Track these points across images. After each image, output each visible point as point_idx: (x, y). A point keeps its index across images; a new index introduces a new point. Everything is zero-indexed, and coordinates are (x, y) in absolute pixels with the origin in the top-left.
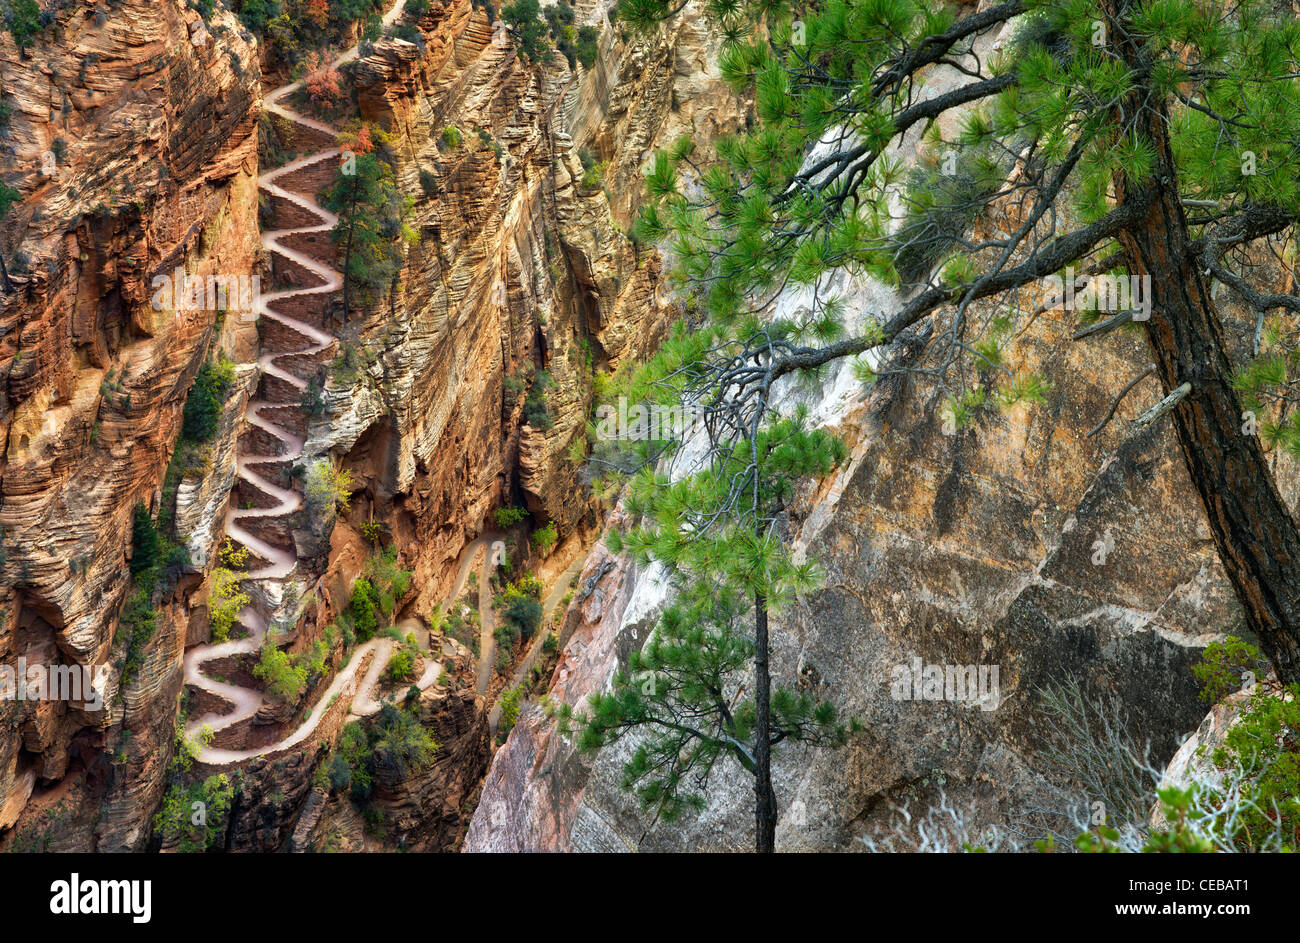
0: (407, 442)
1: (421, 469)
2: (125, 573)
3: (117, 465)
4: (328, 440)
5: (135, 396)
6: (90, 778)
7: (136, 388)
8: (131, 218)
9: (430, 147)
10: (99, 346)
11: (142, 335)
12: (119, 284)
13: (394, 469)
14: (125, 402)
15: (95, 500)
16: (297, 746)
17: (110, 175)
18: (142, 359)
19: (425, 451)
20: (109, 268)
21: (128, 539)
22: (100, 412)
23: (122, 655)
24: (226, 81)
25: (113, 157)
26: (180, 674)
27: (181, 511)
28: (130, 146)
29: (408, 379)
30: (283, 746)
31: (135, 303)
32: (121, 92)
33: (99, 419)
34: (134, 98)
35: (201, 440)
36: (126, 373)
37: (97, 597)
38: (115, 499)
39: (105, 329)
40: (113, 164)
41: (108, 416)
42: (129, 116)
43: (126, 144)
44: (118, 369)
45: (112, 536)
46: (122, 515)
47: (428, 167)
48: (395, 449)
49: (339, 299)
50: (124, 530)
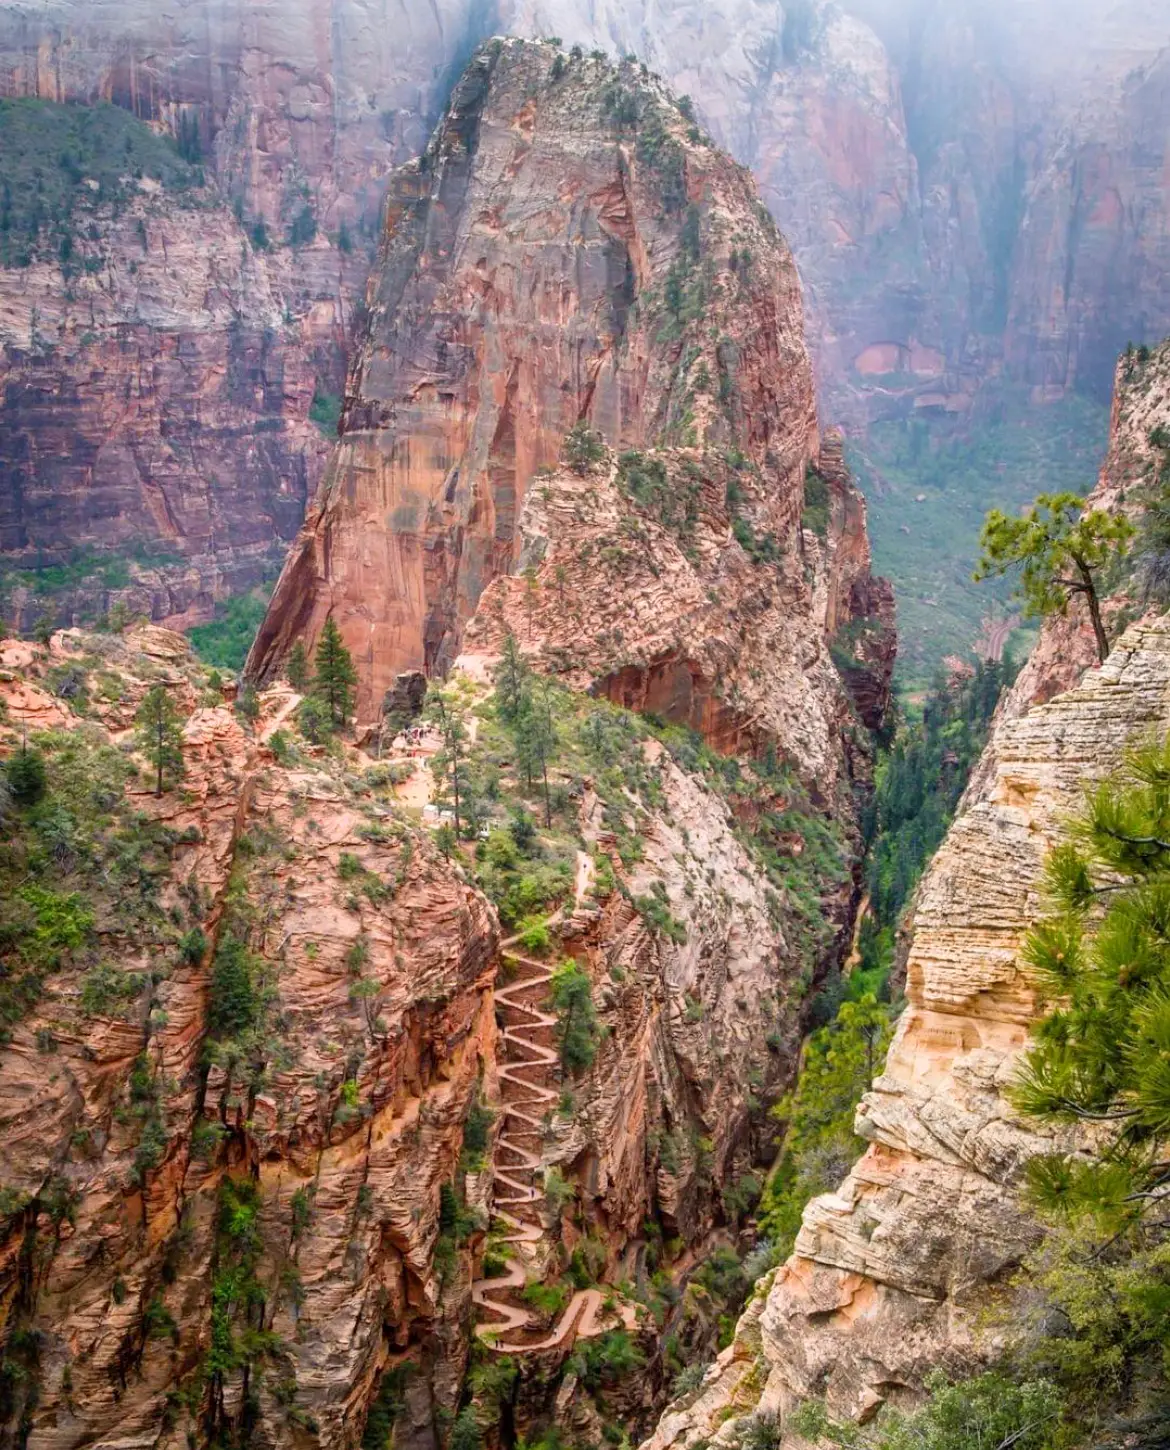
0: (603, 1163)
1: (611, 1183)
2: (437, 1226)
3: (433, 1157)
4: (557, 1156)
5: (443, 1116)
6: (425, 1349)
7: (442, 1111)
8: (442, 1004)
9: (606, 978)
10: (418, 1083)
11: (444, 1079)
12: (432, 1044)
13: (595, 1180)
14: (437, 1120)
15: (421, 1176)
16: (554, 1346)
17: (428, 979)
18: (444, 1094)
19: (613, 1171)
20: (427, 1035)
21: (438, 1204)
22: (419, 1123)
23: (439, 1275)
24: (487, 928)
25: (429, 968)
26: (470, 1296)
27: (469, 1191)
28: (440, 961)
29: (602, 1123)
30: (546, 1344)
31: (441, 1057)
32: (433, 929)
33: (419, 1128)
34: (441, 934)
35: (478, 1150)
36: (435, 1102)
37: (424, 1237)
38: (432, 1177)
39: (420, 1073)
40: (430, 972)
41: (427, 1126)
42: (438, 943)
43: (438, 960)
44: (429, 1099)
45: (431, 1201)
46: (435, 1188)
47: (608, 990)
48: (596, 1168)
49: (558, 1067)
50: (437, 1199)
